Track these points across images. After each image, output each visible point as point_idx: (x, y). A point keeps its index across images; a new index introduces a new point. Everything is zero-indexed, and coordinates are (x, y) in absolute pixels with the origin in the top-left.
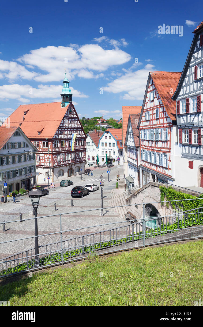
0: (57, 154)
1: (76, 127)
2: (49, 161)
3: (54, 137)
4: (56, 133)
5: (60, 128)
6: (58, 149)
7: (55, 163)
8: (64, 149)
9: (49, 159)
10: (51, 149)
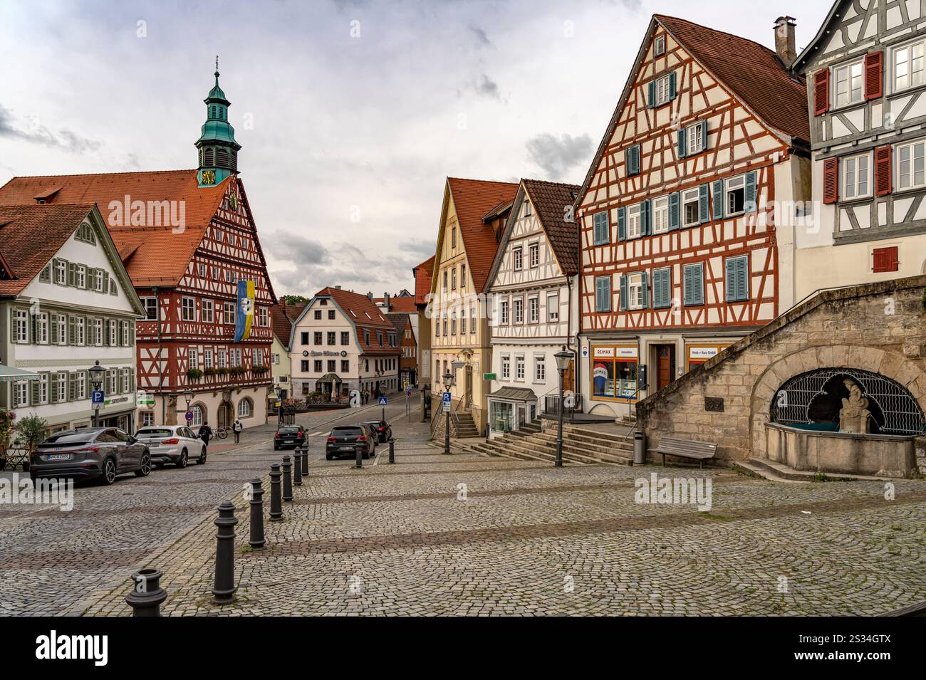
0: (190, 346)
1: (247, 261)
2: (159, 369)
3: (182, 283)
4: (189, 271)
5: (201, 255)
6: (193, 328)
7: (183, 377)
8: (211, 330)
9: (158, 363)
10: (169, 325)
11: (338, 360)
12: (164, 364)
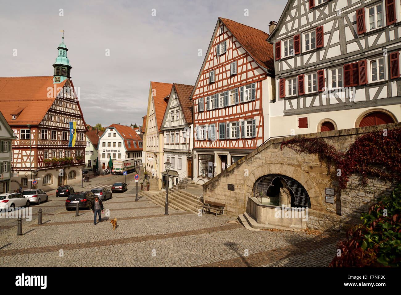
0: (45, 150)
1: (74, 114)
2: (30, 160)
3: (42, 123)
4: (45, 118)
5: (51, 112)
6: (46, 142)
7: (41, 163)
8: (56, 143)
9: (30, 157)
10: (35, 141)
11: (117, 153)
12: (32, 158)
